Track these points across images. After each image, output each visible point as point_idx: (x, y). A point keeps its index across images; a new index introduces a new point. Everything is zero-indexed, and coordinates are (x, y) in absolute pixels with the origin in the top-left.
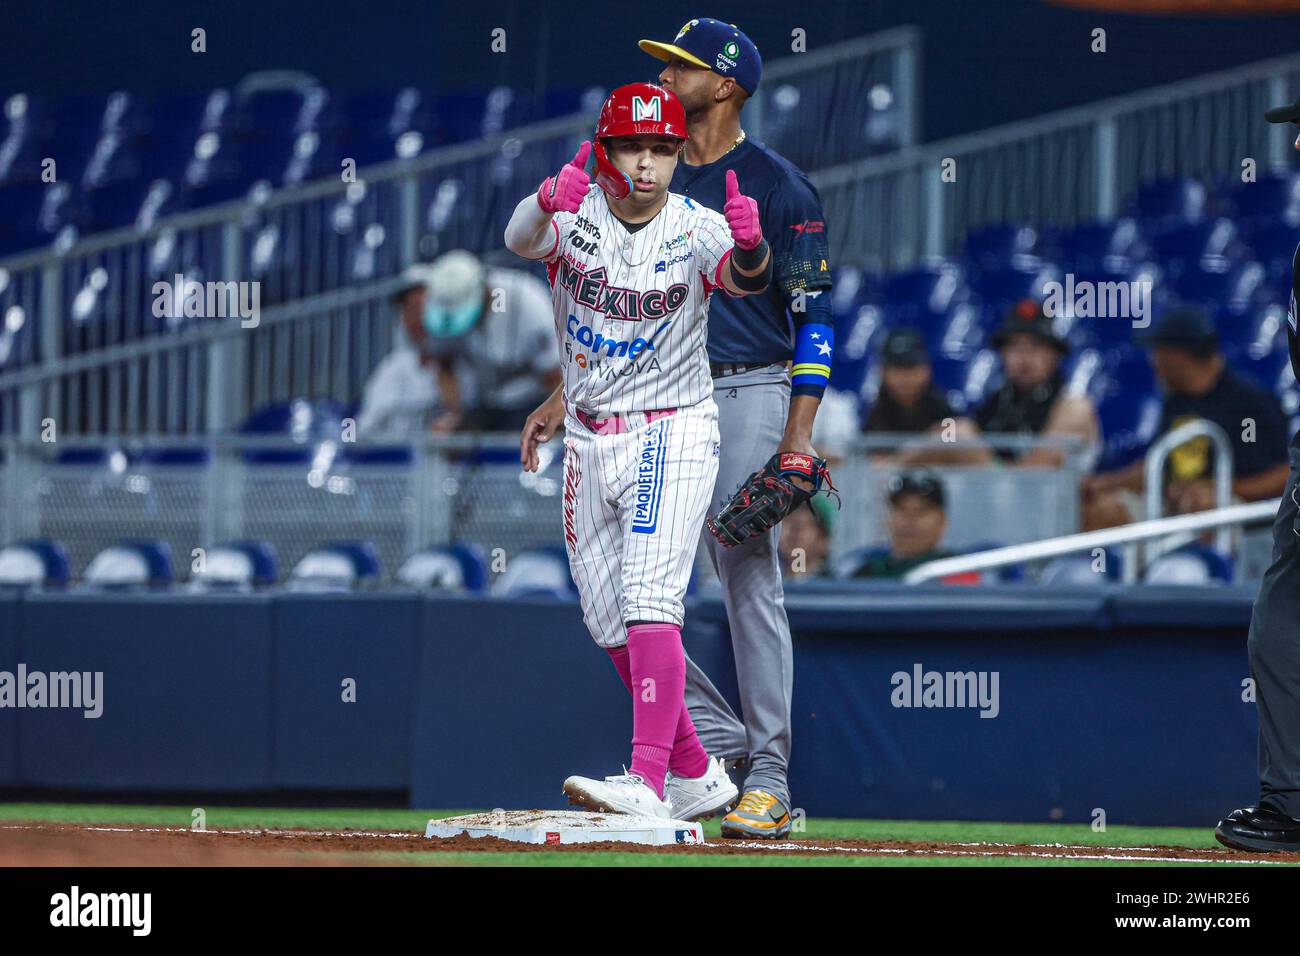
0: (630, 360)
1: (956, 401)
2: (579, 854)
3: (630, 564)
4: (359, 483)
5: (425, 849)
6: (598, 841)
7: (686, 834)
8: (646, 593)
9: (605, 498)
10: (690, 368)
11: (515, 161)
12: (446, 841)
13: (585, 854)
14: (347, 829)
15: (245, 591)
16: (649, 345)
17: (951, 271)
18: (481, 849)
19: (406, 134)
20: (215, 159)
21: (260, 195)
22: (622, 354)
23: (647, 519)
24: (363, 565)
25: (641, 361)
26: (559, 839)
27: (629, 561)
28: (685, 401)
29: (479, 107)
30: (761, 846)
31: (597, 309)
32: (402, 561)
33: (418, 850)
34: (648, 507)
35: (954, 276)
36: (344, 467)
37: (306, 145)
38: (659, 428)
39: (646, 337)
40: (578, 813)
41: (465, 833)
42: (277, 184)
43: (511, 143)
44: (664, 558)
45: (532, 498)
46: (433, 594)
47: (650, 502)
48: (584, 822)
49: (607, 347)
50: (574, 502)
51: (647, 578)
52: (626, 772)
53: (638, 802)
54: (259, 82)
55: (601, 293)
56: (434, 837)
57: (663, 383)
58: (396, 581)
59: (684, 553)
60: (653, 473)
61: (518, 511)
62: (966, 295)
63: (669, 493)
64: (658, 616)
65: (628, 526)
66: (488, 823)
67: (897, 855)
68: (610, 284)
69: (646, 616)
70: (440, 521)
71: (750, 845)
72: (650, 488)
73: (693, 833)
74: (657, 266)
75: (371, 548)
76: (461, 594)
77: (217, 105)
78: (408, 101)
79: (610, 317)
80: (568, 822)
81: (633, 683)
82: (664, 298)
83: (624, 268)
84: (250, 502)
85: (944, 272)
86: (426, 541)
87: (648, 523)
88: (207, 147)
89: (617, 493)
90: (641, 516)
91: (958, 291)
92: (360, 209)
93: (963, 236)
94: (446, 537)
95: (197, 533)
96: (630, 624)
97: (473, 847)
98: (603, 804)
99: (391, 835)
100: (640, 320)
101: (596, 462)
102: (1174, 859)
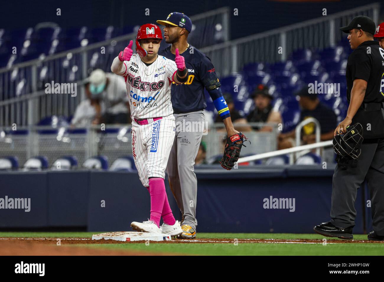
0: (148, 103)
1: (242, 113)
2: (136, 244)
3: (150, 161)
4: (71, 139)
5: (92, 243)
6: (141, 240)
7: (166, 238)
8: (154, 169)
9: (143, 143)
10: (166, 105)
11: (115, 47)
12: (98, 241)
13: (137, 244)
14: (69, 238)
15: (39, 170)
16: (154, 98)
17: (239, 77)
18: (108, 243)
19: (84, 40)
20: (29, 47)
21: (42, 58)
22: (146, 101)
23: (154, 148)
24: (73, 162)
25: (151, 103)
26: (130, 240)
27: (149, 160)
28: (164, 115)
29: (104, 32)
30: (188, 241)
31: (138, 88)
32: (84, 161)
33: (90, 243)
34: (155, 145)
35: (240, 78)
36: (67, 135)
37: (55, 43)
38: (157, 123)
39: (153, 96)
40: (135, 232)
41: (103, 238)
42: (47, 54)
43: (114, 42)
44: (159, 159)
45: (121, 143)
46: (93, 170)
47: (155, 143)
48: (137, 235)
49: (141, 99)
50: (135, 145)
51: (155, 165)
52: (149, 220)
53: (152, 229)
54: (42, 25)
55: (139, 84)
56: (94, 240)
57: (158, 110)
58: (82, 167)
59: (165, 158)
60: (156, 135)
61: (117, 146)
62: (244, 83)
63: (160, 141)
64: (158, 176)
65: (149, 151)
66: (109, 235)
67: (226, 243)
68: (142, 81)
69: (154, 175)
70: (95, 150)
71: (185, 241)
72: (155, 140)
73: (168, 237)
74: (155, 75)
75: (75, 158)
76: (101, 170)
77: (29, 32)
78: (84, 30)
79: (142, 90)
80: (132, 235)
81: (150, 195)
82: (157, 84)
83: (146, 76)
84: (41, 145)
85: (237, 77)
86: (91, 155)
87: (155, 149)
88: (27, 44)
89: (146, 142)
90: (153, 147)
91: (241, 82)
92: (71, 61)
93: (243, 66)
94: (96, 154)
95: (25, 154)
96: (149, 178)
97: (105, 242)
98: (142, 229)
99: (82, 239)
100: (151, 91)
101: (140, 133)
102: (305, 243)
